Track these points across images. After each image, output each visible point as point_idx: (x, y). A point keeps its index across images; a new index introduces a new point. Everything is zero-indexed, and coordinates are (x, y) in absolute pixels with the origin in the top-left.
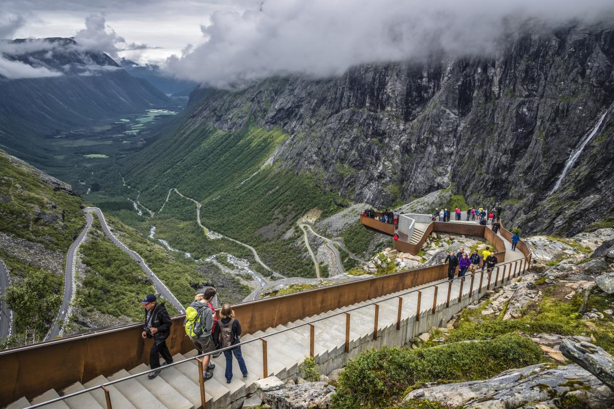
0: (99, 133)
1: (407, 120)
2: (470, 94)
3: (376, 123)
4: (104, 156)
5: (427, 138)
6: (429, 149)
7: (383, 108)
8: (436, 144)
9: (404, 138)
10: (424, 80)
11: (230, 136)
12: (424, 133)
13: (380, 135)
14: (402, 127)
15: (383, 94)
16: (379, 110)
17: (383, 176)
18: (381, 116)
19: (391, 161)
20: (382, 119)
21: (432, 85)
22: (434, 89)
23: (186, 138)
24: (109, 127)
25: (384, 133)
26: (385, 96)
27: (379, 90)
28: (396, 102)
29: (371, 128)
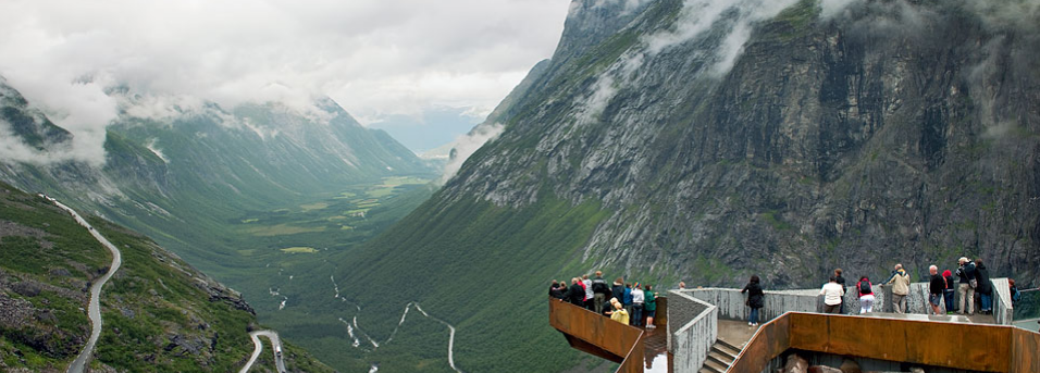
0: (307, 214)
1: (824, 179)
2: (940, 133)
3: (767, 186)
4: (310, 250)
5: (866, 211)
6: (872, 230)
7: (778, 160)
8: (882, 221)
9: (821, 211)
10: (851, 110)
11: (512, 214)
12: (858, 202)
13: (776, 207)
14: (816, 193)
15: (777, 138)
16: (771, 164)
17: (784, 279)
18: (777, 174)
19: (799, 254)
20: (777, 179)
21: (867, 118)
22: (871, 125)
23: (439, 220)
24: (323, 206)
25: (782, 204)
26: (781, 139)
27: (769, 129)
28: (802, 149)
29: (758, 195)
